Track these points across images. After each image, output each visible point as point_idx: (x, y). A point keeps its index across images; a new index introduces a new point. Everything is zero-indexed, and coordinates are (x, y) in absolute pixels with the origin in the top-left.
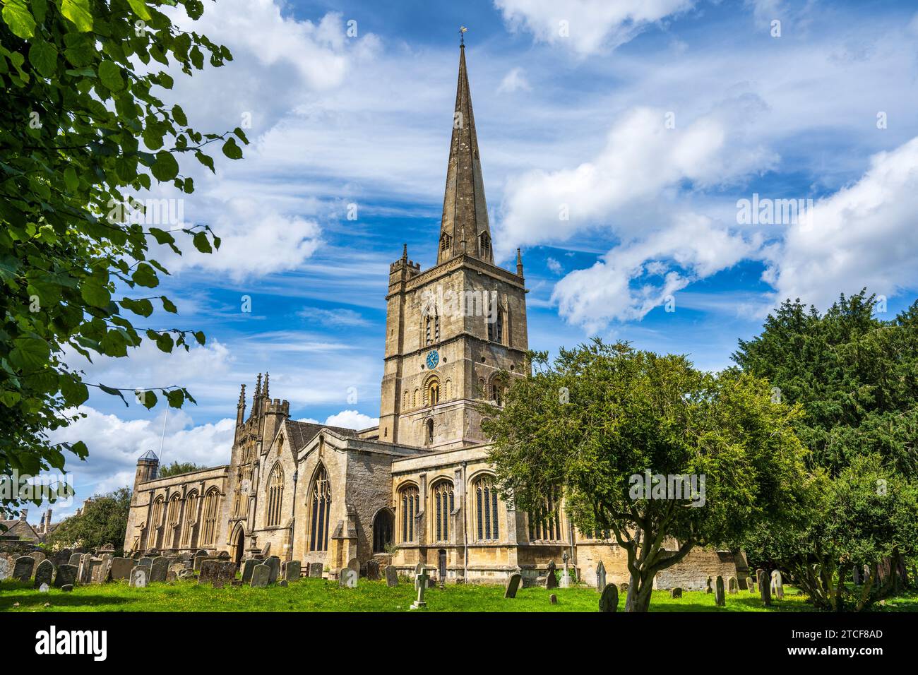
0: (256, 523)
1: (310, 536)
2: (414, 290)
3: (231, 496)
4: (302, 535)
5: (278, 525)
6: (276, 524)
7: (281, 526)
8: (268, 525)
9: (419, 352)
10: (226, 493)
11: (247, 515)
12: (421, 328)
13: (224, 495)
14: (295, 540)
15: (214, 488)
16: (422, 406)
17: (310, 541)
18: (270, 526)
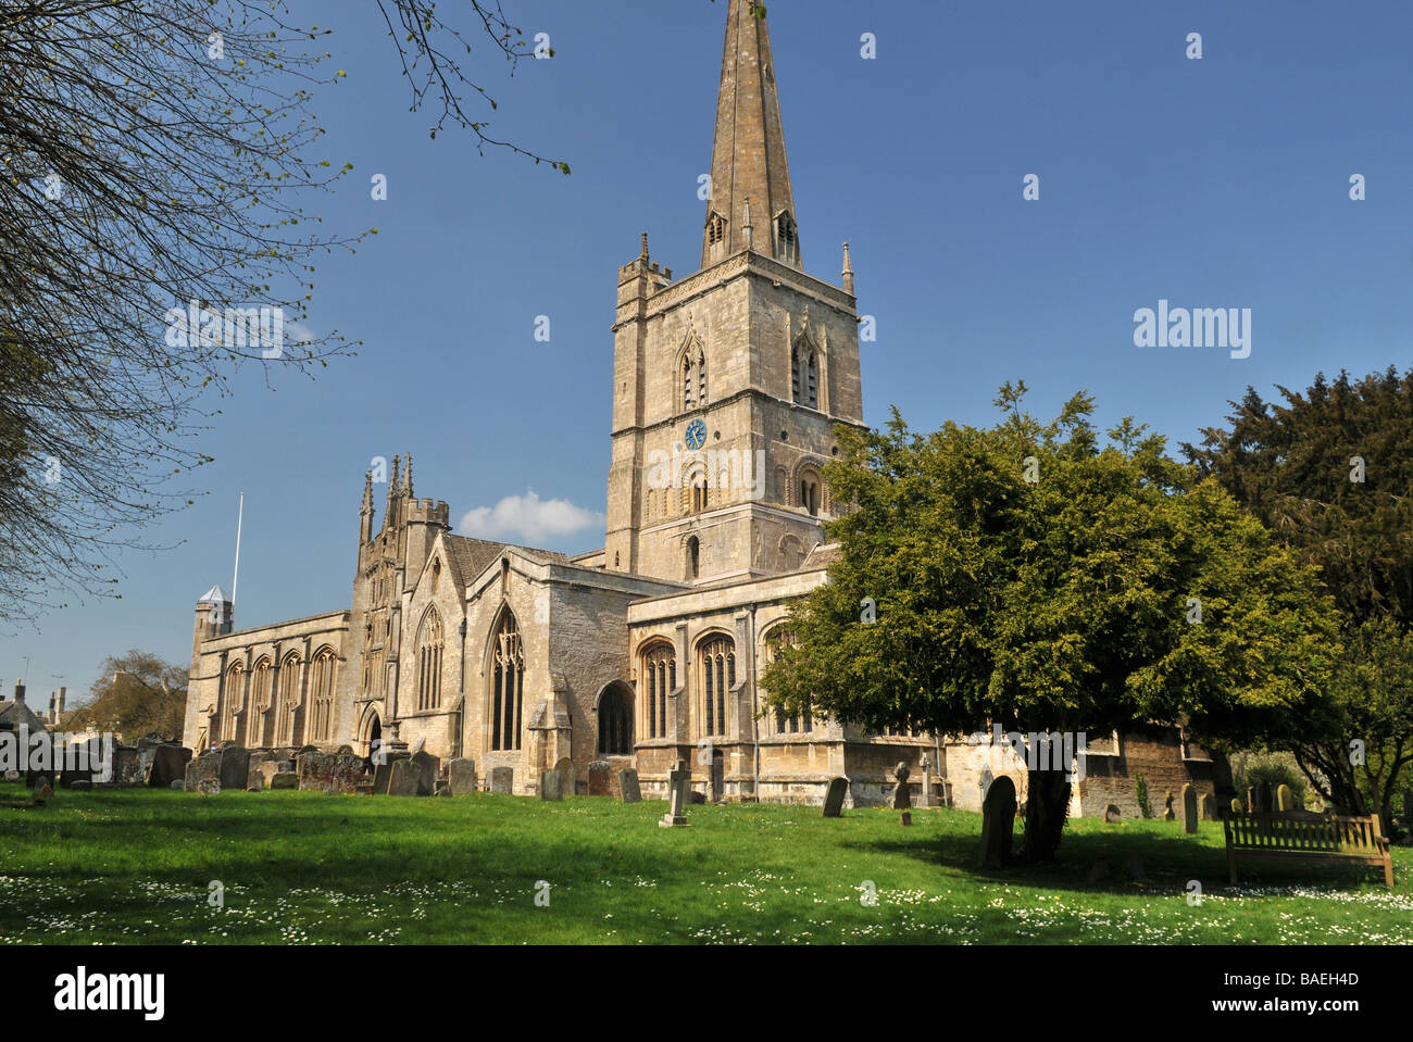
0: (400, 705)
1: (491, 726)
2: (662, 315)
3: (357, 663)
4: (478, 727)
5: (436, 709)
6: (433, 707)
7: (442, 710)
8: (421, 708)
9: (671, 422)
10: (347, 656)
11: (384, 693)
12: (674, 380)
13: (344, 660)
14: (467, 733)
15: (325, 647)
16: (676, 513)
17: (491, 733)
18: (424, 710)
